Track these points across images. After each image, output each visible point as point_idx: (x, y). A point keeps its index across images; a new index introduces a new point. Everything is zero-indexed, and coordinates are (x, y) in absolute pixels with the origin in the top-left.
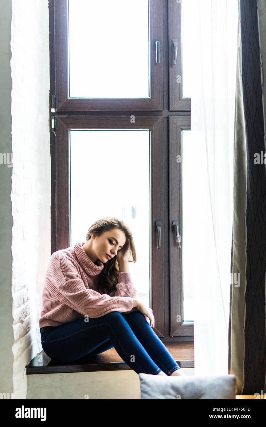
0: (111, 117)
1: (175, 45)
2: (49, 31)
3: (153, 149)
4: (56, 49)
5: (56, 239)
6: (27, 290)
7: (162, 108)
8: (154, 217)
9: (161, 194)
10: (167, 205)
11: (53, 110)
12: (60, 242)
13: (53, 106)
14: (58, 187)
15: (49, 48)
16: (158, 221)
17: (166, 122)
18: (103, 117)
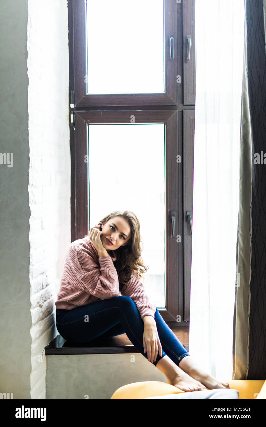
0: (127, 112)
1: (188, 41)
2: (69, 29)
3: (168, 141)
4: (75, 47)
5: (76, 228)
6: (47, 276)
7: (177, 102)
8: (168, 207)
9: (175, 185)
10: (181, 196)
11: (72, 106)
12: (79, 231)
13: (72, 102)
14: (77, 178)
15: (68, 47)
16: (173, 211)
17: (180, 115)
18: (119, 112)
